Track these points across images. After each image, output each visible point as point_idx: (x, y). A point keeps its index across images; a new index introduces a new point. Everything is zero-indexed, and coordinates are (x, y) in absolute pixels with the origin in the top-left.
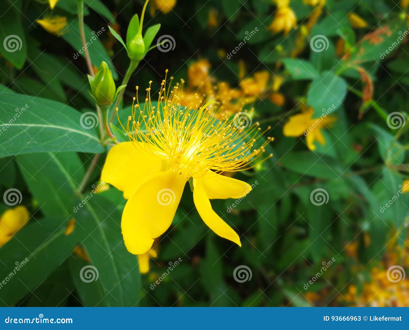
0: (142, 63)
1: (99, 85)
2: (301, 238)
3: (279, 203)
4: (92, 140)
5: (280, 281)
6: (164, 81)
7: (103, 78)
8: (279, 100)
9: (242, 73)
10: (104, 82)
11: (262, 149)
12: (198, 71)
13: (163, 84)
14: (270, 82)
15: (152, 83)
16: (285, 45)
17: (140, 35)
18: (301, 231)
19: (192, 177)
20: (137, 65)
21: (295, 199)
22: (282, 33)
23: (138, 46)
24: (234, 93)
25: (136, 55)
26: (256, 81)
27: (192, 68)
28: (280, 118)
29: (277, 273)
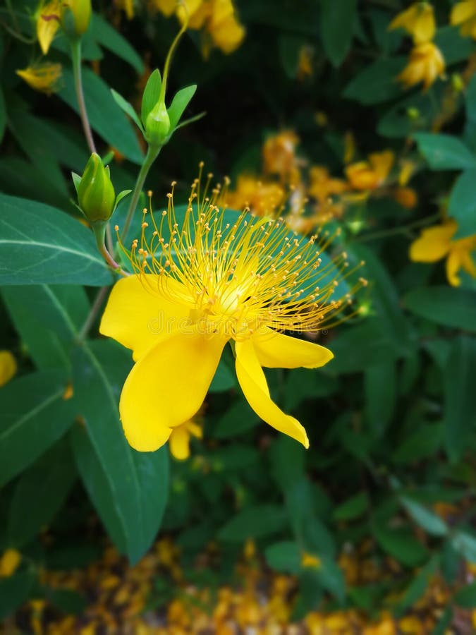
0: (166, 149)
1: (88, 191)
2: (433, 418)
3: (400, 363)
4: (95, 265)
5: (395, 483)
6: (197, 181)
7: (93, 179)
8: (409, 198)
9: (349, 154)
10: (96, 185)
11: (348, 298)
12: (278, 149)
13: (194, 185)
14: (395, 169)
15: (175, 185)
16: (424, 107)
17: (161, 104)
18: (434, 407)
19: (234, 338)
20: (158, 151)
21: (426, 359)
22: (421, 85)
23: (157, 124)
24: (336, 186)
25: (156, 136)
26: (371, 168)
27: (269, 144)
28: (405, 231)
29: (393, 469)
